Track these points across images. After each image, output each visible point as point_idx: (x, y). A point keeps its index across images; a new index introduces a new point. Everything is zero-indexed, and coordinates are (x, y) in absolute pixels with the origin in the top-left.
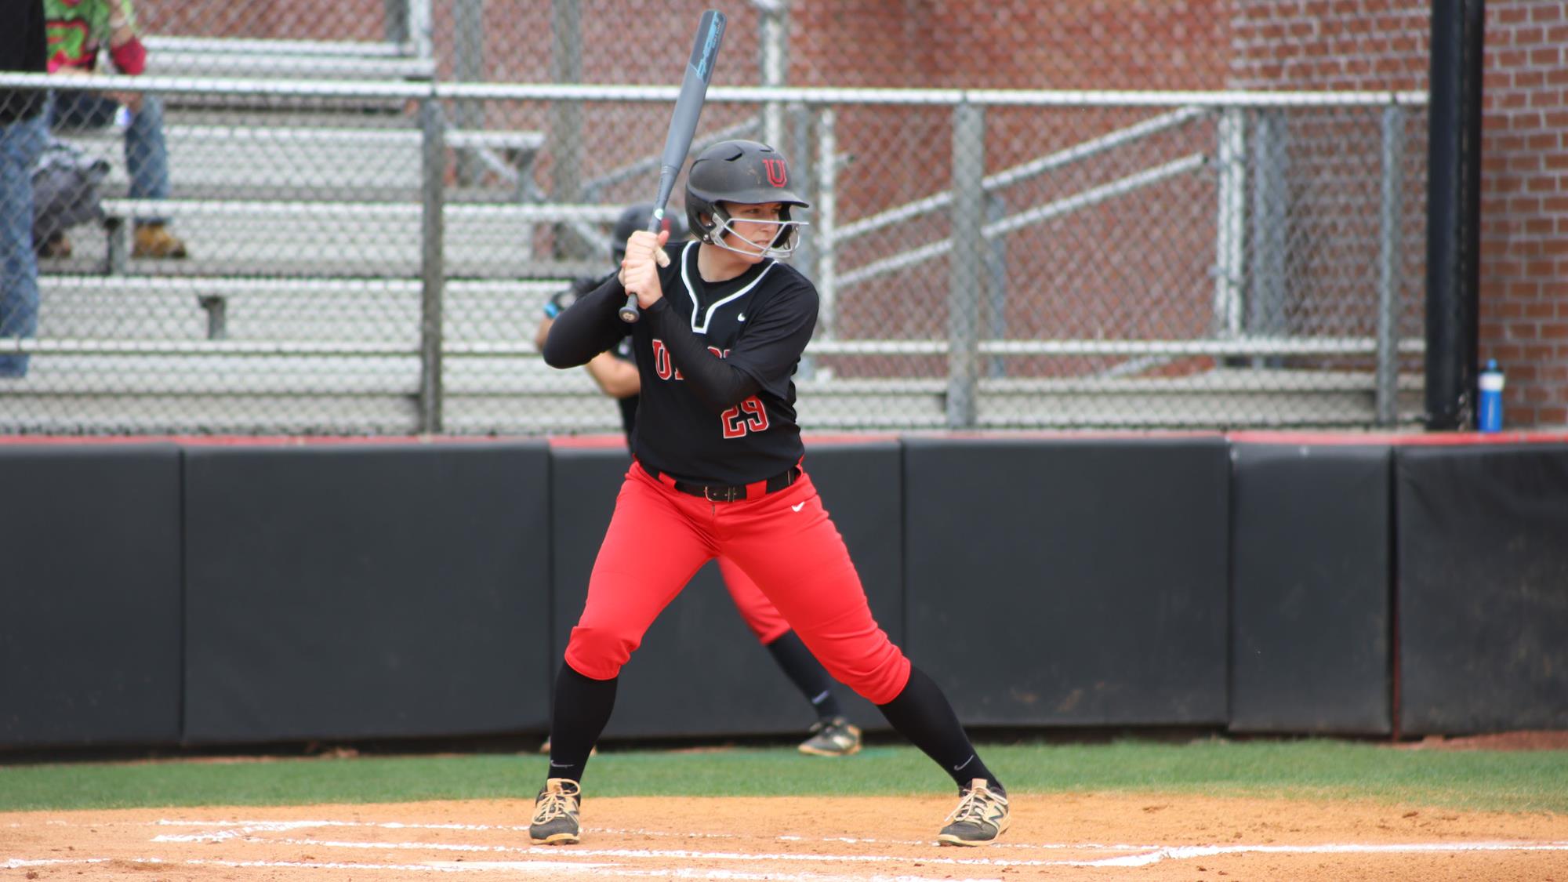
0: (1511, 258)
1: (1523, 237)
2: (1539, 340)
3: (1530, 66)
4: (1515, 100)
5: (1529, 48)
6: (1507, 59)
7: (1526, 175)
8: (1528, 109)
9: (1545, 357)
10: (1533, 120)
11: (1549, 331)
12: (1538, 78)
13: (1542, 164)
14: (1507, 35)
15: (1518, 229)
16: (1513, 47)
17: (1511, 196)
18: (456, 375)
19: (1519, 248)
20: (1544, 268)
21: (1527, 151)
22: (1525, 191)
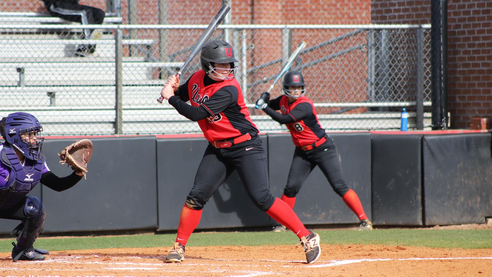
0: (458, 76)
1: (461, 69)
2: (467, 101)
3: (462, 16)
4: (458, 26)
5: (462, 10)
6: (455, 14)
7: (462, 50)
8: (462, 29)
9: (469, 106)
10: (463, 33)
11: (470, 98)
12: (464, 19)
13: (467, 46)
14: (455, 6)
15: (460, 66)
16: (457, 10)
17: (457, 56)
18: (126, 116)
19: (460, 72)
20: (468, 79)
21: (461, 42)
22: (461, 55)
